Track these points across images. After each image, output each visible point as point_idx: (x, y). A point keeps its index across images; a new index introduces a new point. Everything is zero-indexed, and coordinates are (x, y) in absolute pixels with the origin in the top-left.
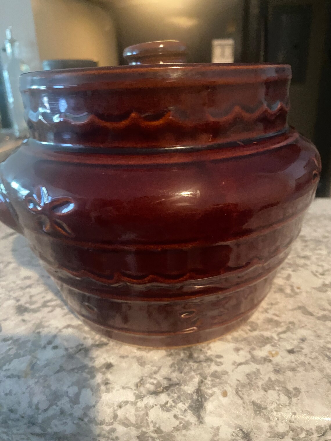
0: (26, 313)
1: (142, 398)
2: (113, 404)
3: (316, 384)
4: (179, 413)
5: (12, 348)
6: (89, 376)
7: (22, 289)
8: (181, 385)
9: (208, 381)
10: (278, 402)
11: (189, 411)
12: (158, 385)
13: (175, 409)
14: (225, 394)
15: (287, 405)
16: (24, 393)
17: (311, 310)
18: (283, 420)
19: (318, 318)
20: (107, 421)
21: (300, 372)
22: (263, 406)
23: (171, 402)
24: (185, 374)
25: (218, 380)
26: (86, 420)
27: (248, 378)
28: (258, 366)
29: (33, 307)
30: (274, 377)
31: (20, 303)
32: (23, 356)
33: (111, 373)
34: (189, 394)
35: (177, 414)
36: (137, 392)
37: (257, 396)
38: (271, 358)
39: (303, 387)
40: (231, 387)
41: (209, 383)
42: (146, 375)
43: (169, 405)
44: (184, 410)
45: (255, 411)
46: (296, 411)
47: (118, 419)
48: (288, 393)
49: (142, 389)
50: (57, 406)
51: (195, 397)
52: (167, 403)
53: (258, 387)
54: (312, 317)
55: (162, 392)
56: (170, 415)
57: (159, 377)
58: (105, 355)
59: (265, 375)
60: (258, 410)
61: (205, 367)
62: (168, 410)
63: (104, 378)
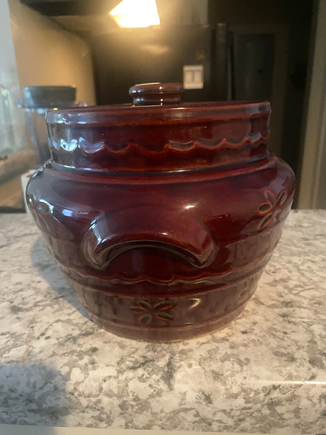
0: (20, 312)
1: (123, 372)
2: (99, 379)
3: (262, 355)
4: (153, 383)
5: (10, 340)
6: (77, 358)
7: (15, 292)
8: (155, 361)
9: (177, 357)
10: (232, 370)
11: (161, 381)
12: (136, 362)
13: (150, 379)
14: (190, 366)
15: (239, 370)
16: (22, 375)
17: (262, 300)
18: (236, 383)
19: (268, 307)
20: (94, 394)
21: (250, 347)
22: (220, 373)
23: (146, 374)
24: (158, 353)
25: (184, 356)
26: (76, 394)
27: (209, 353)
28: (217, 345)
29: (26, 307)
30: (229, 352)
31: (13, 304)
32: (20, 346)
33: (96, 355)
34: (162, 368)
35: (151, 383)
36: (118, 368)
37: (215, 366)
38: (228, 338)
39: (252, 358)
40: (195, 360)
41: (177, 358)
42: (126, 355)
43: (145, 377)
44: (157, 380)
45: (214, 378)
46: (246, 376)
47: (103, 391)
48: (240, 363)
49: (123, 366)
50: (52, 384)
51: (166, 369)
52: (143, 375)
53: (217, 359)
54: (263, 306)
55: (139, 367)
56: (146, 385)
57: (136, 356)
58: (91, 342)
59: (223, 350)
60: (216, 377)
61: (175, 347)
62: (144, 381)
63: (91, 359)
